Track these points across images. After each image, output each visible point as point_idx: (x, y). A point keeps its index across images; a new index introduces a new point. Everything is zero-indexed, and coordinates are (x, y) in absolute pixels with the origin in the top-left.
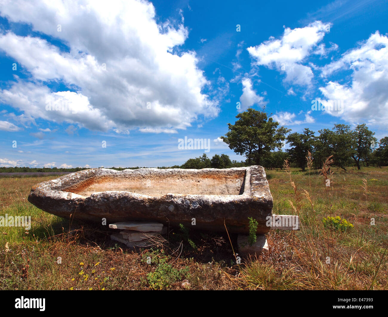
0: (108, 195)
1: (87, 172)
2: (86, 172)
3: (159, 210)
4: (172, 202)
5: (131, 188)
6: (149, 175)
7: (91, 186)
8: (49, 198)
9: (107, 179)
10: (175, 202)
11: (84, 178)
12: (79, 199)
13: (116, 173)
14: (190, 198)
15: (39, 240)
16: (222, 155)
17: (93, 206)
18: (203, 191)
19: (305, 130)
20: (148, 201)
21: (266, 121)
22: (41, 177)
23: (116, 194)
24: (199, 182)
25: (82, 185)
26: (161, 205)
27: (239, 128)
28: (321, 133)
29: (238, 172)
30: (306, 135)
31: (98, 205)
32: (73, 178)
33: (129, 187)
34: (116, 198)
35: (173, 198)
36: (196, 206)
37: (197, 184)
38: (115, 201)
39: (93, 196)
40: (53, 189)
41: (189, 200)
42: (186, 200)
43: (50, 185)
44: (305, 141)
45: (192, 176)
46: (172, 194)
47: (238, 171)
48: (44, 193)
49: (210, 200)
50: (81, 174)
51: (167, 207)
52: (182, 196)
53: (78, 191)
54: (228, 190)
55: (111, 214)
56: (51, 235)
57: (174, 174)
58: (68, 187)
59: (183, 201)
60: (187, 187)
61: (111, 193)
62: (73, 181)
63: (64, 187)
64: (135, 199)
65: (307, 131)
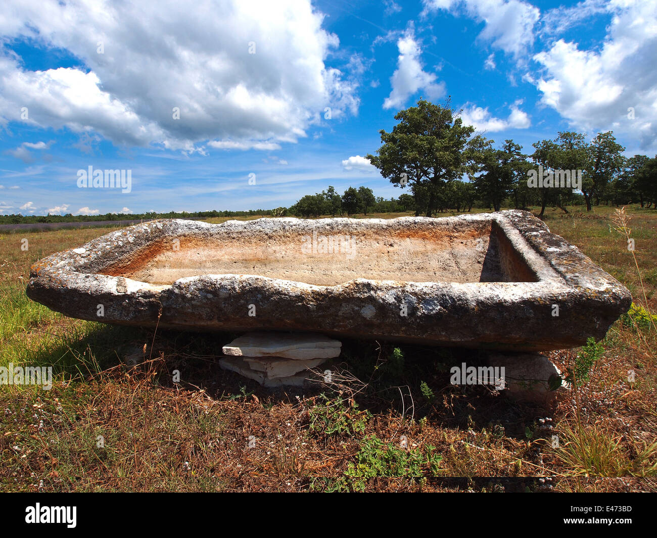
0: (214, 285)
1: (147, 228)
2: (145, 228)
3: (337, 316)
4: (371, 299)
5: (246, 260)
6: (282, 233)
7: (158, 258)
8: (75, 291)
9: (191, 242)
10: (381, 300)
11: (143, 242)
12: (145, 294)
13: (208, 230)
14: (417, 290)
15: (67, 378)
16: (360, 188)
17: (182, 307)
18: (403, 265)
19: (505, 143)
20: (313, 297)
21: (450, 124)
22: (47, 232)
23: (233, 283)
24: (391, 245)
25: (139, 255)
26: (343, 305)
27: (402, 138)
28: (537, 147)
29: (476, 225)
30: (508, 151)
31: (192, 305)
32: (121, 243)
33: (241, 259)
34: (235, 290)
35: (373, 289)
36: (434, 309)
37: (388, 249)
38: (234, 297)
39: (179, 287)
40: (79, 269)
41: (415, 294)
42: (406, 296)
43: (72, 260)
44: (505, 163)
45: (376, 233)
46: (370, 281)
47: (477, 222)
48: (60, 281)
49: (469, 296)
50: (135, 233)
51: (357, 308)
52: (395, 286)
53: (135, 268)
54: (457, 263)
55: (222, 323)
56: (93, 372)
57: (336, 230)
58: (112, 262)
59: (399, 298)
60: (367, 257)
61: (222, 279)
62: (121, 250)
63: (104, 262)
64: (282, 294)
65: (510, 145)
